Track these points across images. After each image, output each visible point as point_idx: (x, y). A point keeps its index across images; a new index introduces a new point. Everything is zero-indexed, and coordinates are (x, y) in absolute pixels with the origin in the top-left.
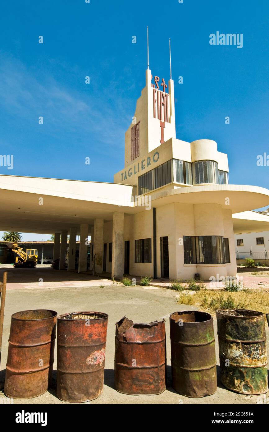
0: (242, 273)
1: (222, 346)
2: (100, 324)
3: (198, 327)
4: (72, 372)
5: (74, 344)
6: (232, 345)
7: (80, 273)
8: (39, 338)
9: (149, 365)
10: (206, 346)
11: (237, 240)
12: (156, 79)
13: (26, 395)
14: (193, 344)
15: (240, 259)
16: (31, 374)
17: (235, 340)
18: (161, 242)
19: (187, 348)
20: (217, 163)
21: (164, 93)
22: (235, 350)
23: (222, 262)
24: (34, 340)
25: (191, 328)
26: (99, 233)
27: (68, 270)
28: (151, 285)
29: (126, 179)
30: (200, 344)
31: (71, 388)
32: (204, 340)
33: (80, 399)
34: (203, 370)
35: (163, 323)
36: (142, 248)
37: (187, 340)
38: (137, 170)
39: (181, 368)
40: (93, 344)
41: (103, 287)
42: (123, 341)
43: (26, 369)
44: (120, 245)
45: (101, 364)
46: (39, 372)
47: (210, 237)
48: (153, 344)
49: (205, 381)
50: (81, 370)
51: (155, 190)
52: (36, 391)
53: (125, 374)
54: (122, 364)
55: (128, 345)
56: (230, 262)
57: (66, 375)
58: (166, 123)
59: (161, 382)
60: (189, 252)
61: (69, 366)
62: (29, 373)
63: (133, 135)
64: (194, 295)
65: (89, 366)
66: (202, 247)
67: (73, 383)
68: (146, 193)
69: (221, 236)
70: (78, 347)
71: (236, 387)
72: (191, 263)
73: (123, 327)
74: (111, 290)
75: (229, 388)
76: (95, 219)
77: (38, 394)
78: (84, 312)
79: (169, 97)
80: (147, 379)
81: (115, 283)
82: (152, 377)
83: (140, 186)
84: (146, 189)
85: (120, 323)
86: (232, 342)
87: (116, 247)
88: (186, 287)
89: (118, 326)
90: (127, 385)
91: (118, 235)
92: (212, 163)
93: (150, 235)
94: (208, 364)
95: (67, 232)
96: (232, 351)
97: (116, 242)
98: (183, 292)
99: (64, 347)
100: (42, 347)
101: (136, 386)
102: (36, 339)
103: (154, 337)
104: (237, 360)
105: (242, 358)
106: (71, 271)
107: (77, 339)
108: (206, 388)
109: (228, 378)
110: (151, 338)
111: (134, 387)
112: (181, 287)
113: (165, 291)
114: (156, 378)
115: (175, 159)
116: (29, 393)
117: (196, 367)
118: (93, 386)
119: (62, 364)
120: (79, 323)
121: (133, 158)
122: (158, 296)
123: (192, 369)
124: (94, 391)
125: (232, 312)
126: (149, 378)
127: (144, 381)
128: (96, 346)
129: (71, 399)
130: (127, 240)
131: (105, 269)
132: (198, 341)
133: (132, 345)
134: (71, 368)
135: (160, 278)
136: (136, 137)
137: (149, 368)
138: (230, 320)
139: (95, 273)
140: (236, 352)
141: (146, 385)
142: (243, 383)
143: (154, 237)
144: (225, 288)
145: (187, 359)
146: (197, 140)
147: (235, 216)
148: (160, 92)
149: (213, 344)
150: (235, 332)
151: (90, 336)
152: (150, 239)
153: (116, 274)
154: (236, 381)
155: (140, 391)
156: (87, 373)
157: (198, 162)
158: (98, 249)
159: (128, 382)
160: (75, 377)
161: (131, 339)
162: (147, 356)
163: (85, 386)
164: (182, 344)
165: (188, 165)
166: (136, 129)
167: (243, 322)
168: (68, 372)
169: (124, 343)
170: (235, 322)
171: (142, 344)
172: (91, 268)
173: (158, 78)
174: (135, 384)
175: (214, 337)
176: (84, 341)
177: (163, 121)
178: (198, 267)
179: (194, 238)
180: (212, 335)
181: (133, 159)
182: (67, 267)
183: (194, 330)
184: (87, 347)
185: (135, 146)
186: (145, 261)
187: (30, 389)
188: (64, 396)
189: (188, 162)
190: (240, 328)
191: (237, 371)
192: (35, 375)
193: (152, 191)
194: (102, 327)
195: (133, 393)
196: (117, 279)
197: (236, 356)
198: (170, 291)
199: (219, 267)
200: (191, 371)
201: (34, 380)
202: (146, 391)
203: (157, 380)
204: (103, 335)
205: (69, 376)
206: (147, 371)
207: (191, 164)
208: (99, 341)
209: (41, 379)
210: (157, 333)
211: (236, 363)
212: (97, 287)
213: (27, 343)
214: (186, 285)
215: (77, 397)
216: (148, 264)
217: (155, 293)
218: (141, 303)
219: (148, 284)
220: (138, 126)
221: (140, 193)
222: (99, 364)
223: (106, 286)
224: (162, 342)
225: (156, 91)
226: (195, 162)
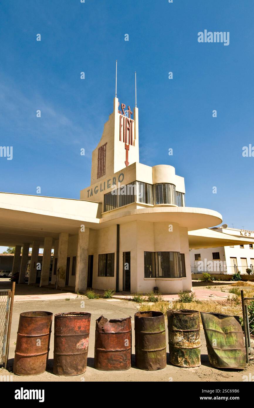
0: (197, 287)
1: (170, 336)
2: (86, 319)
3: (154, 320)
4: (66, 354)
5: (68, 334)
6: (177, 333)
7: (42, 287)
8: (42, 331)
9: (120, 348)
10: (159, 334)
11: (195, 255)
12: (122, 106)
13: (31, 373)
14: (151, 333)
15: (197, 273)
16: (36, 357)
17: (179, 330)
18: (123, 257)
19: (146, 335)
20: (175, 186)
21: (130, 119)
22: (178, 337)
23: (178, 276)
24: (38, 332)
25: (149, 321)
26: (63, 247)
27: (28, 284)
28: (114, 298)
29: (92, 195)
30: (155, 332)
31: (65, 366)
32: (158, 329)
33: (72, 373)
34: (157, 351)
35: (130, 318)
36: (105, 262)
37: (146, 330)
38: (103, 188)
39: (142, 350)
40: (81, 334)
41: (69, 300)
42: (102, 332)
43: (32, 353)
44: (85, 259)
45: (86, 348)
46: (41, 356)
47: (168, 253)
48: (123, 334)
49: (158, 359)
50: (73, 352)
51: (119, 208)
52: (38, 370)
53: (103, 356)
54: (101, 349)
55: (106, 335)
56: (185, 277)
57: (62, 356)
58: (130, 146)
59: (128, 361)
60: (149, 267)
61: (64, 350)
62: (34, 356)
63: (100, 155)
64: (153, 306)
65: (78, 350)
66: (161, 262)
67: (67, 362)
68: (111, 211)
69: (178, 252)
70: (71, 336)
71: (179, 363)
72: (150, 277)
73: (101, 323)
74: (77, 303)
75: (175, 364)
76: (61, 233)
77: (40, 372)
78: (72, 313)
79: (134, 123)
80: (118, 359)
81: (80, 296)
82: (122, 358)
83: (105, 203)
84: (111, 206)
85: (99, 320)
86: (177, 331)
87: (80, 261)
88: (146, 299)
89: (98, 322)
90: (104, 364)
91: (83, 249)
92: (171, 186)
93: (113, 250)
94: (160, 347)
95: (29, 245)
96: (177, 338)
97: (81, 256)
98: (143, 303)
99: (60, 336)
100: (43, 337)
101: (111, 365)
102: (39, 331)
103: (124, 328)
104: (180, 344)
105: (183, 342)
106: (31, 285)
107: (70, 330)
108: (159, 364)
109: (174, 357)
110: (121, 329)
111: (109, 365)
112: (142, 299)
113: (127, 303)
114: (125, 358)
115: (139, 181)
116: (34, 372)
117: (152, 348)
118: (81, 364)
119: (59, 349)
120: (71, 319)
121: (99, 175)
122: (121, 307)
123: (149, 350)
124: (81, 368)
125: (178, 311)
126: (120, 358)
127: (116, 361)
128: (83, 335)
129: (66, 373)
130: (90, 254)
131: (67, 283)
132: (154, 330)
133: (108, 335)
134: (66, 351)
135: (122, 292)
136: (103, 157)
137: (120, 351)
138: (176, 316)
139: (58, 286)
140: (179, 338)
141: (118, 363)
142: (184, 359)
143: (117, 252)
144: (179, 300)
145: (146, 343)
146: (158, 165)
147: (191, 233)
148: (126, 118)
149: (164, 333)
150: (179, 324)
151: (79, 328)
152: (114, 254)
153: (80, 288)
154: (179, 359)
155: (113, 368)
156: (77, 355)
157: (158, 184)
158: (62, 263)
159: (105, 362)
160: (69, 358)
161: (107, 330)
162: (119, 342)
163: (76, 364)
164: (143, 333)
165: (149, 187)
166: (103, 150)
167: (184, 317)
168: (63, 354)
169: (102, 333)
170: (179, 317)
171: (116, 333)
172: (52, 282)
173: (125, 105)
174: (110, 363)
175: (165, 328)
176: (75, 332)
177: (128, 144)
178: (157, 281)
179: (154, 253)
180: (163, 327)
181: (99, 177)
182: (27, 281)
183: (151, 322)
184: (77, 336)
185: (101, 165)
186: (108, 275)
187: (35, 368)
188: (60, 372)
189: (150, 184)
190: (182, 321)
191: (180, 351)
192: (39, 358)
193: (117, 208)
194: (88, 322)
195: (108, 370)
196: (81, 293)
197: (179, 341)
198: (131, 303)
199: (175, 281)
200: (149, 352)
201: (37, 362)
202: (118, 368)
203: (126, 360)
204: (88, 328)
205: (64, 357)
206: (119, 353)
207: (152, 186)
208: (85, 331)
209: (42, 361)
210: (125, 325)
211: (179, 346)
212: (62, 299)
213: (33, 334)
214: (147, 298)
215: (70, 372)
216: (111, 277)
217: (118, 305)
218: (106, 313)
219: (111, 297)
220: (105, 147)
221: (105, 210)
222: (85, 349)
223: (71, 299)
224: (129, 333)
225: (122, 117)
226: (155, 184)
